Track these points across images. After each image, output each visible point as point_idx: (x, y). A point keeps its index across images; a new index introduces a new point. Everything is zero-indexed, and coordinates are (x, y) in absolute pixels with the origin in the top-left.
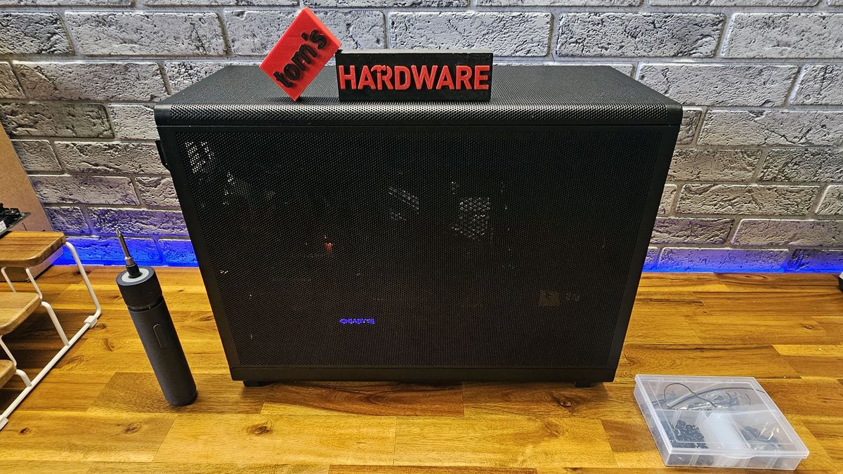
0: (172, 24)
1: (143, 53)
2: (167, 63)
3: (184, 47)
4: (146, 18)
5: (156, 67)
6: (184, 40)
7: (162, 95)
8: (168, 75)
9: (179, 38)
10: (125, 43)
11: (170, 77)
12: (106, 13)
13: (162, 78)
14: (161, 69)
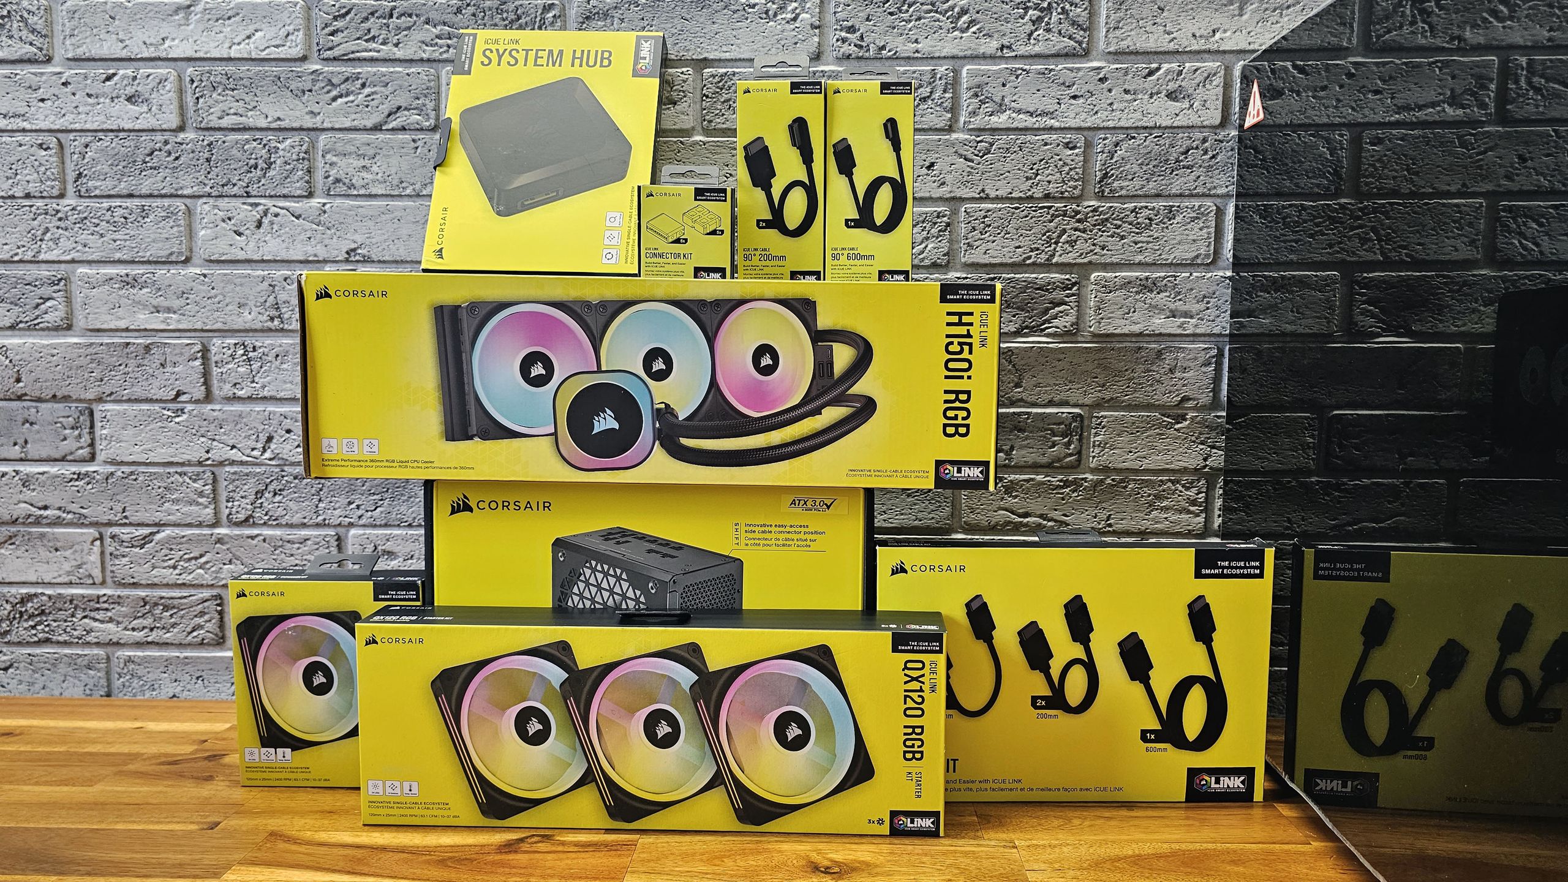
0: (241, 285)
1: (181, 327)
2: (217, 342)
3: (249, 318)
4: (202, 278)
5: (199, 347)
6: (254, 308)
7: (196, 389)
8: (214, 359)
9: (245, 305)
10: (158, 312)
11: (216, 362)
12: (141, 272)
13: (203, 364)
14: (205, 351)
